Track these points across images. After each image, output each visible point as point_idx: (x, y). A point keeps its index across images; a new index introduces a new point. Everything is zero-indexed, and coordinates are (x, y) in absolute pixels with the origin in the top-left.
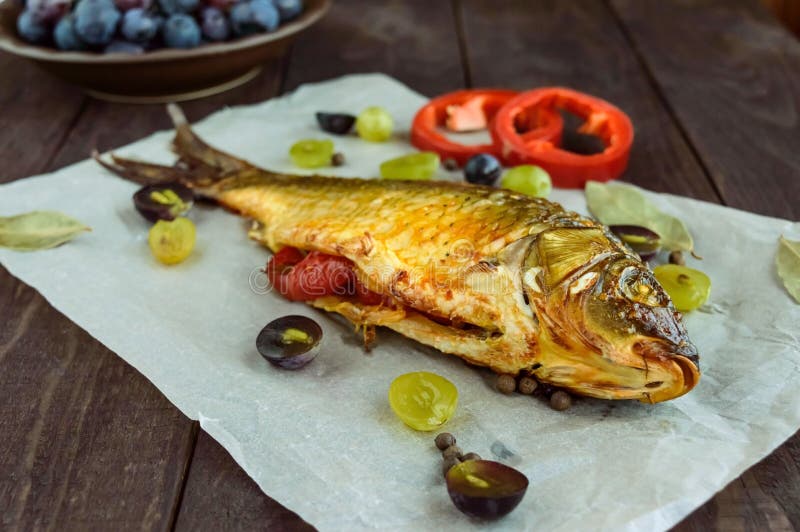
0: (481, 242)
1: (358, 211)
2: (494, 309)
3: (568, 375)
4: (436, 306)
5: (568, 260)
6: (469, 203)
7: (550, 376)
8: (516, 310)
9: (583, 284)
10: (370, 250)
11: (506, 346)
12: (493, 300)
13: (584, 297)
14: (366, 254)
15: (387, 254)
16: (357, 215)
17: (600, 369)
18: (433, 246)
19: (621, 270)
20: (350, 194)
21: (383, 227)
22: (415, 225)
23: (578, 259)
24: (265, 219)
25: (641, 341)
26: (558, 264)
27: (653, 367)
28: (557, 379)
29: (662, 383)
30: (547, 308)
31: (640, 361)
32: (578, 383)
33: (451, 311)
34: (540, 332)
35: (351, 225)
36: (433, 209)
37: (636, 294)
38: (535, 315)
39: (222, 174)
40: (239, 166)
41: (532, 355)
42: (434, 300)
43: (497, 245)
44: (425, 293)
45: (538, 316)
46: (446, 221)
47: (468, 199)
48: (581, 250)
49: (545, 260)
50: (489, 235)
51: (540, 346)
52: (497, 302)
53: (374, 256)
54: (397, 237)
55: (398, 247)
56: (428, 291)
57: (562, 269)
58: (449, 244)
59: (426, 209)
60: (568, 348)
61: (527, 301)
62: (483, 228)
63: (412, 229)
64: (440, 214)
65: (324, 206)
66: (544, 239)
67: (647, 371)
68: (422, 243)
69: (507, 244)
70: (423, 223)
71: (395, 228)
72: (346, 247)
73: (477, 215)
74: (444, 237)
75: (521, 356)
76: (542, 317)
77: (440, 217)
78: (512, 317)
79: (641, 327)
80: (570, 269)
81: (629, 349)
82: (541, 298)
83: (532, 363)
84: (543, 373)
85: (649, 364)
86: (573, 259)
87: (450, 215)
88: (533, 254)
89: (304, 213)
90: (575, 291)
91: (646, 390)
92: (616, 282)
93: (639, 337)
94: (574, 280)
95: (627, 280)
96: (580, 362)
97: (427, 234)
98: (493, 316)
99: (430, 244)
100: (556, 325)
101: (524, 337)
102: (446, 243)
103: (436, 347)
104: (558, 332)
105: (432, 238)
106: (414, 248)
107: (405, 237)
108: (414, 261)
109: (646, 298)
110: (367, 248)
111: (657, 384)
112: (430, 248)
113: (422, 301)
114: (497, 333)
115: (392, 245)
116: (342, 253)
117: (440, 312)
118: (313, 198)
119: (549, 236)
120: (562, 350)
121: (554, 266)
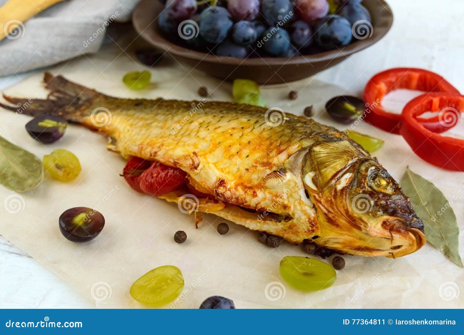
0: (271, 155)
1: (182, 132)
2: (286, 202)
3: (338, 243)
4: (246, 202)
5: (332, 166)
6: (258, 125)
7: (326, 243)
8: (301, 203)
9: (344, 182)
10: (198, 165)
11: (295, 225)
12: (285, 196)
13: (346, 192)
14: (196, 168)
15: (209, 167)
16: (182, 135)
17: (360, 239)
18: (239, 159)
19: (367, 170)
20: (173, 117)
21: (202, 146)
22: (225, 143)
23: (339, 164)
24: (116, 135)
25: (387, 220)
26: (326, 169)
27: (396, 236)
28: (330, 245)
29: (402, 246)
30: (322, 201)
31: (387, 233)
32: (344, 247)
33: (257, 205)
34: (318, 217)
35: (180, 144)
36: (235, 131)
37: (379, 186)
38: (314, 205)
39: (80, 102)
40: (91, 95)
41: (313, 231)
42: (245, 198)
43: (283, 157)
44: (238, 194)
45: (316, 206)
46: (245, 140)
47: (257, 122)
48: (340, 158)
49: (317, 167)
50: (276, 150)
51: (318, 225)
52: (288, 198)
53: (201, 169)
54: (214, 153)
55: (215, 160)
56: (240, 192)
57: (329, 172)
58: (250, 157)
59: (230, 131)
60: (338, 226)
61: (308, 196)
62: (271, 144)
63: (222, 147)
64: (241, 134)
65: (157, 127)
66: (314, 151)
67: (392, 239)
68: (231, 157)
69: (289, 156)
70: (229, 142)
71: (212, 146)
72: (181, 162)
73: (265, 135)
74: (246, 152)
75: (305, 232)
76: (319, 207)
77: (241, 137)
78: (298, 207)
79: (386, 210)
80: (334, 172)
81: (379, 225)
82: (318, 194)
83: (313, 236)
84: (320, 242)
85: (394, 235)
86: (335, 164)
87: (247, 135)
88: (308, 163)
89: (143, 132)
90: (339, 187)
91: (392, 251)
92: (365, 179)
93: (386, 217)
94: (338, 179)
95: (371, 177)
96: (346, 234)
97: (234, 150)
98: (285, 207)
99: (237, 157)
100: (329, 212)
101: (307, 220)
102: (248, 156)
103: (246, 226)
104: (330, 216)
105: (237, 153)
106: (226, 161)
107: (219, 152)
108: (227, 170)
109: (385, 188)
110: (196, 163)
111: (399, 247)
112: (237, 160)
113: (237, 199)
114: (288, 218)
115: (211, 158)
116: (178, 166)
117: (249, 206)
118: (147, 120)
119: (317, 149)
120: (334, 227)
121: (323, 171)
